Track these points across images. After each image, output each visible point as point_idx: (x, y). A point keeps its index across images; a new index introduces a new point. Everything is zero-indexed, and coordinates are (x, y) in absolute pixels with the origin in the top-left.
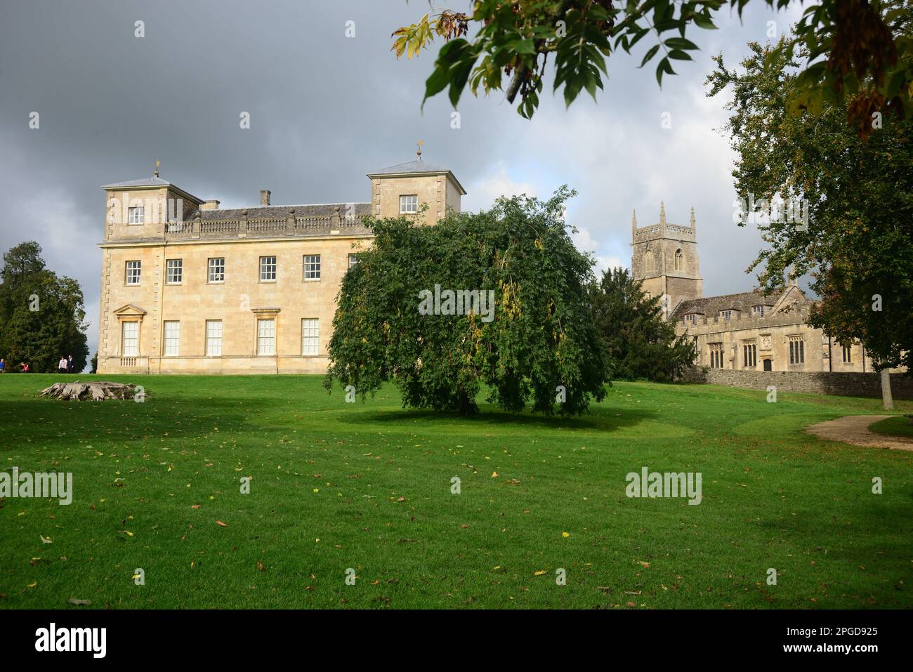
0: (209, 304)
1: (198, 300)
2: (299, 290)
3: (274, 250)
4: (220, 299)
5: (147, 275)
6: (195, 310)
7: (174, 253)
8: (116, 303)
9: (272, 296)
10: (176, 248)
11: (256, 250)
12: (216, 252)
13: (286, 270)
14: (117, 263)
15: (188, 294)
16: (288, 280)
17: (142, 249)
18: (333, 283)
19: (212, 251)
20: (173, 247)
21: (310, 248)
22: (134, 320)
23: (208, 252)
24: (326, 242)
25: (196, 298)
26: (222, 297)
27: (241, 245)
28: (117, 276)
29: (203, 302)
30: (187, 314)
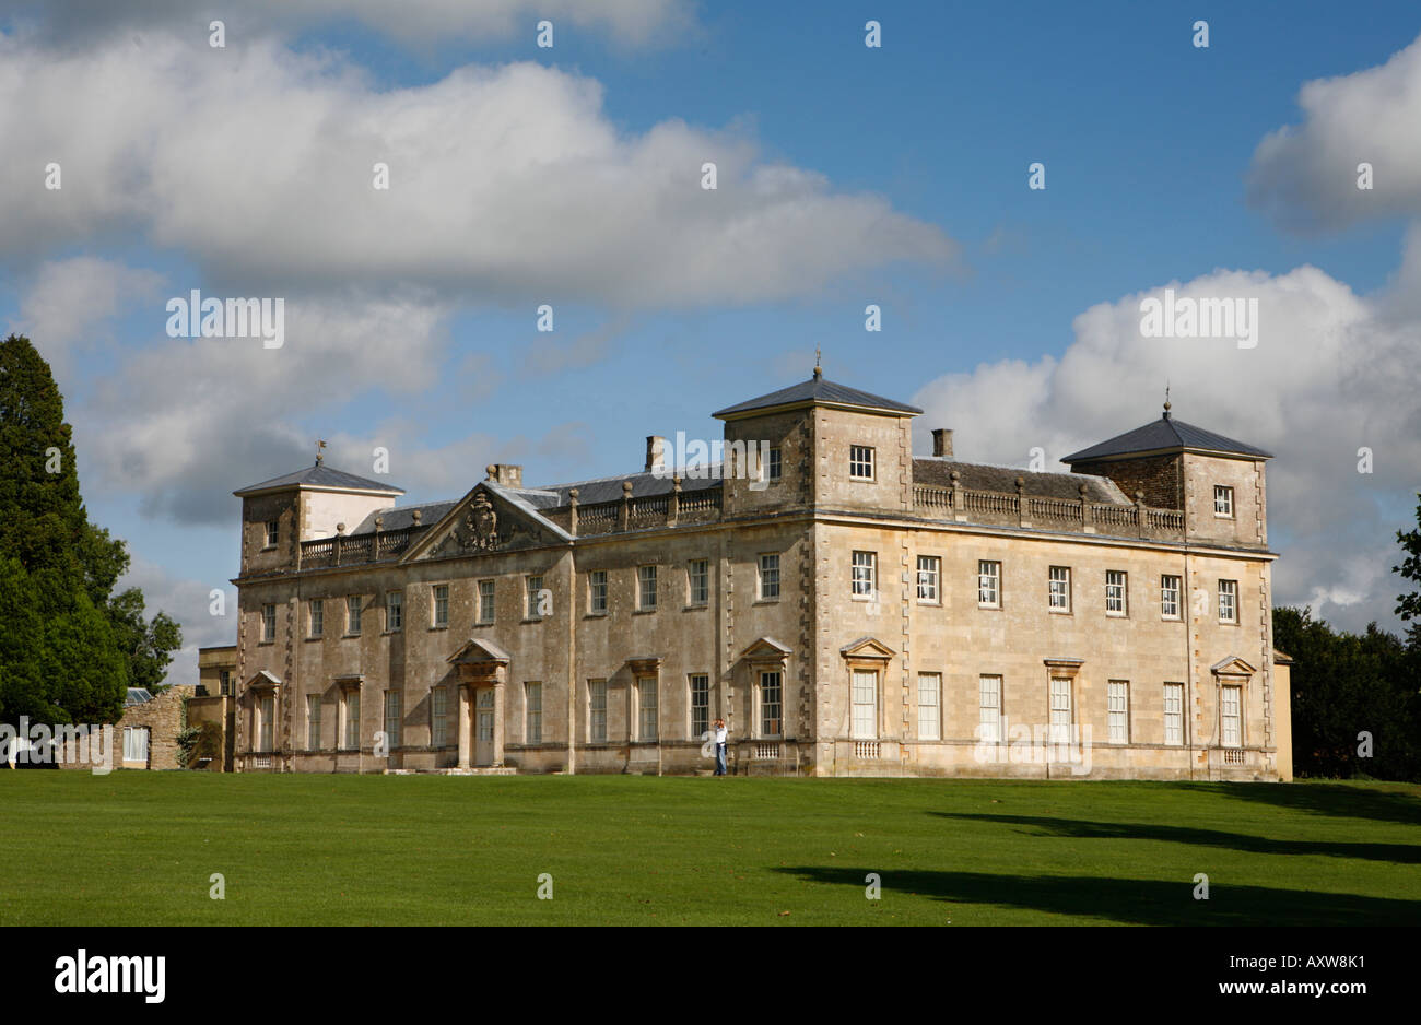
0: (983, 644)
1: (969, 637)
2: (1105, 631)
3: (1069, 556)
4: (998, 638)
5: (890, 582)
6: (964, 655)
7: (929, 544)
8: (841, 633)
9: (1070, 638)
10: (933, 534)
11: (1045, 554)
12: (990, 550)
13: (1085, 594)
14: (840, 552)
15: (953, 625)
16: (1089, 611)
17: (878, 531)
18: (1146, 623)
19: (984, 547)
20: (927, 534)
21: (1114, 560)
22: (872, 668)
23: (979, 548)
24: (1135, 551)
25: (965, 633)
26: (1002, 634)
27: (1024, 542)
28: (841, 579)
29: (975, 641)
30: (952, 662)
